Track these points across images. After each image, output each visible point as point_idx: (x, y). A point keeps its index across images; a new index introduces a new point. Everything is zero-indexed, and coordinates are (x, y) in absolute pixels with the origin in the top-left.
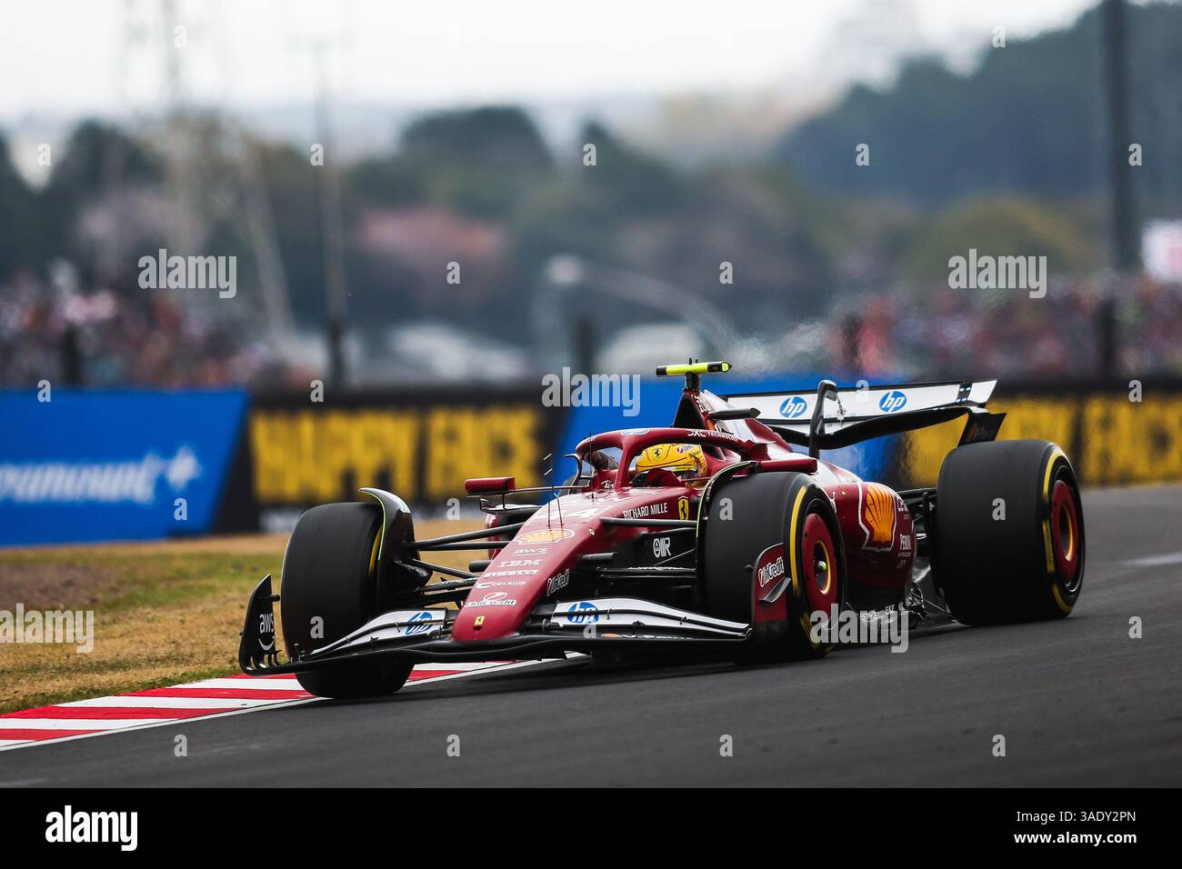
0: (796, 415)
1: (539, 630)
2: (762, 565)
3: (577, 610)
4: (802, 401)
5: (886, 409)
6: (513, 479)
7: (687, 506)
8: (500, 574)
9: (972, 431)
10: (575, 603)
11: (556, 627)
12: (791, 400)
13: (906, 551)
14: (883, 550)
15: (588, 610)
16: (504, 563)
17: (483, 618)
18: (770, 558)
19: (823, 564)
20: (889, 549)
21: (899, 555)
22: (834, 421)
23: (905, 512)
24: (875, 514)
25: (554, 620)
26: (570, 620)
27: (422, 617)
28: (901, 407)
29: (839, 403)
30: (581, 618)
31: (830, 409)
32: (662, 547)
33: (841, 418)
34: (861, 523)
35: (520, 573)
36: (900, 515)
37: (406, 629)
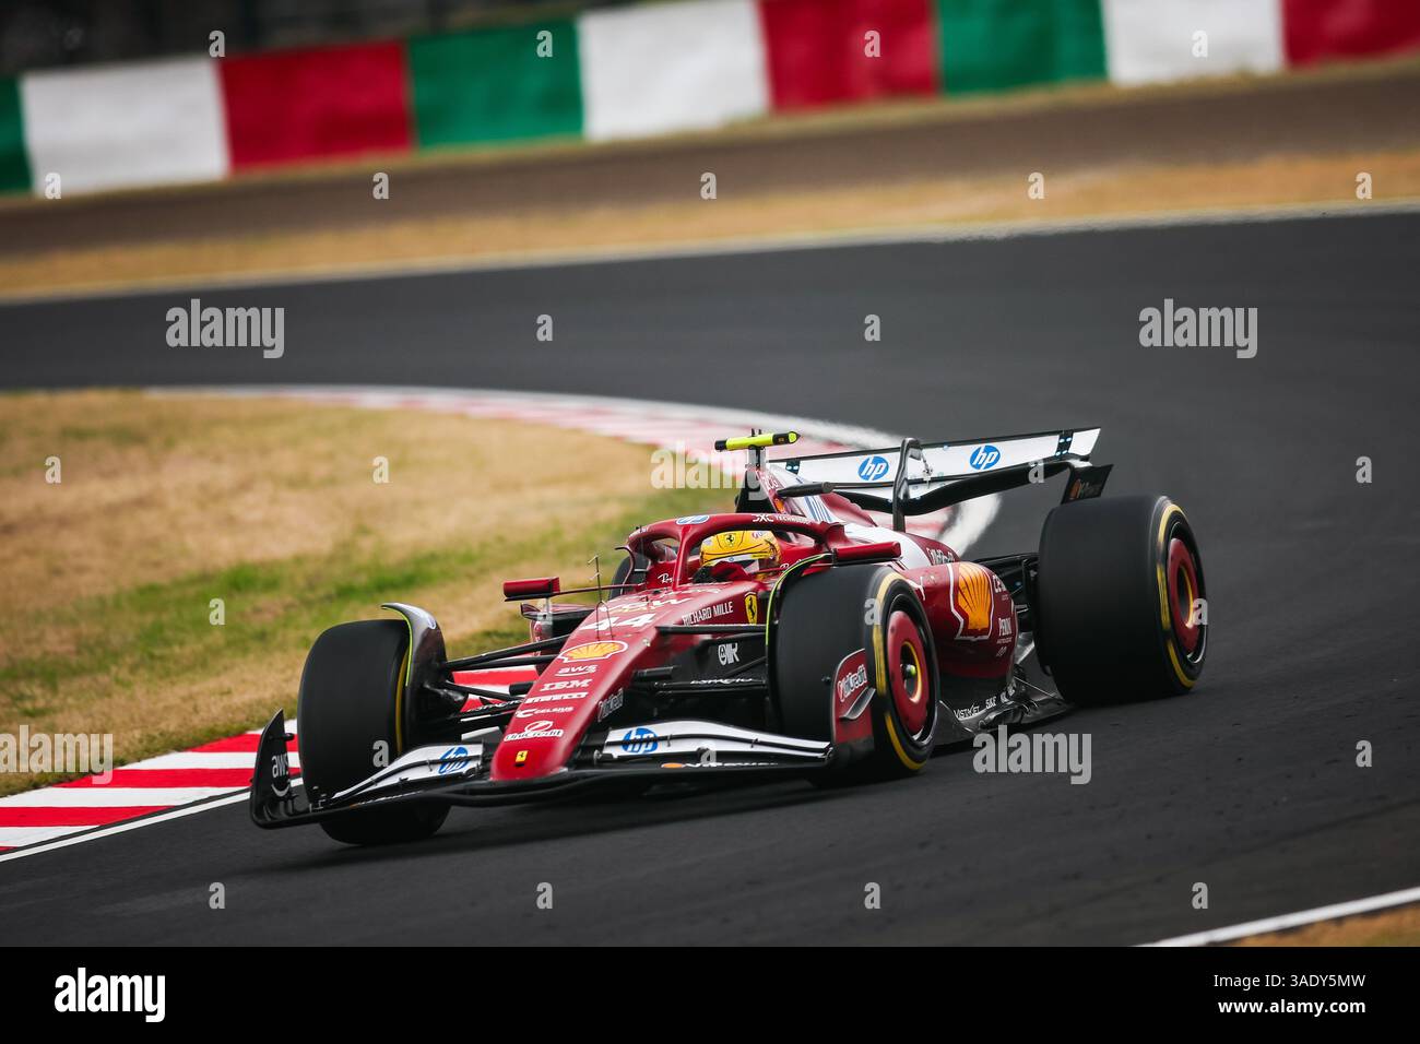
0: (877, 477)
1: (589, 763)
2: (843, 675)
3: (632, 737)
4: (882, 460)
5: (978, 467)
6: (557, 579)
7: (755, 604)
8: (543, 699)
9: (1075, 488)
10: (629, 729)
11: (609, 759)
12: (870, 461)
13: (1005, 637)
14: (979, 638)
15: (645, 736)
16: (548, 685)
17: (525, 753)
18: (851, 667)
19: (911, 668)
20: (986, 637)
21: (999, 642)
22: (920, 482)
23: (1003, 593)
24: (969, 600)
25: (607, 751)
26: (626, 749)
27: (457, 753)
28: (993, 464)
29: (925, 461)
30: (637, 748)
31: (914, 469)
32: (729, 654)
33: (927, 478)
34: (953, 610)
35: (566, 696)
36: (997, 597)
37: (439, 766)
